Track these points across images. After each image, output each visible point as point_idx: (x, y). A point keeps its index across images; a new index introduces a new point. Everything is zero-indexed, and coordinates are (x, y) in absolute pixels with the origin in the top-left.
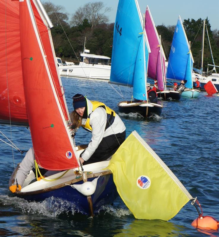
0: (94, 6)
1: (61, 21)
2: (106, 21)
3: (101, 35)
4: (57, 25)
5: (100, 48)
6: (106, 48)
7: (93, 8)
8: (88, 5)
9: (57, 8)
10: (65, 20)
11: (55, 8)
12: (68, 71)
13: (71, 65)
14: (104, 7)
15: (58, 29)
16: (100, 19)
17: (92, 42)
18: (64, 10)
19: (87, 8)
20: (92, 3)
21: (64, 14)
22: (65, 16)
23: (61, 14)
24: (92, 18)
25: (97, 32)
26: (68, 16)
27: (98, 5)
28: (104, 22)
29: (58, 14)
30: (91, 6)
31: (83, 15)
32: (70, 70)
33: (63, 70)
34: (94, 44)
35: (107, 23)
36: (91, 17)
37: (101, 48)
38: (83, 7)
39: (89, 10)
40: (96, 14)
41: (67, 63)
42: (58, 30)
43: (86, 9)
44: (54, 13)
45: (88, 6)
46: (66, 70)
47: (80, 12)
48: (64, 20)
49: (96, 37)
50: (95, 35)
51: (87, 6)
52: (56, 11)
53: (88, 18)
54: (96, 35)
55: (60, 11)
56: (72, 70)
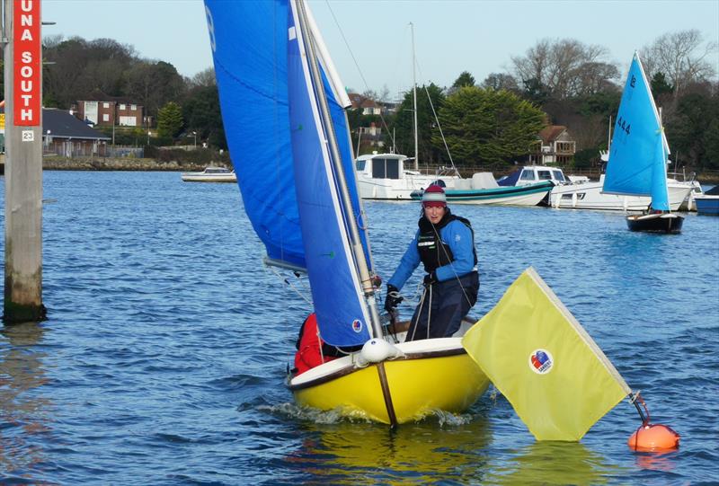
0: (678, 40)
1: (602, 82)
2: (710, 75)
3: (697, 110)
4: (595, 92)
5: (696, 142)
6: (712, 139)
7: (677, 45)
8: (665, 39)
9: (592, 51)
10: (612, 80)
11: (586, 52)
12: (575, 196)
13: (581, 182)
14: (703, 40)
15: (595, 102)
16: (694, 70)
17: (678, 127)
18: (606, 55)
19: (661, 47)
20: (672, 33)
21: (609, 65)
22: (612, 70)
23: (601, 64)
24: (676, 69)
25: (688, 103)
26: (619, 69)
27: (687, 38)
28: (705, 77)
29: (596, 65)
30: (670, 42)
31: (653, 65)
32: (579, 195)
33: (564, 195)
34: (680, 131)
35: (711, 79)
36: (673, 69)
37: (700, 141)
38: (651, 44)
39: (667, 51)
40: (685, 59)
41: (573, 178)
42: (594, 105)
43: (661, 50)
44: (586, 65)
45: (665, 42)
46: (570, 196)
47: (646, 57)
48: (610, 80)
49: (685, 116)
50: (682, 110)
51: (661, 41)
52: (590, 59)
53: (664, 71)
54: (686, 109)
55: (598, 59)
56: (584, 194)
